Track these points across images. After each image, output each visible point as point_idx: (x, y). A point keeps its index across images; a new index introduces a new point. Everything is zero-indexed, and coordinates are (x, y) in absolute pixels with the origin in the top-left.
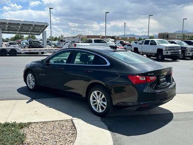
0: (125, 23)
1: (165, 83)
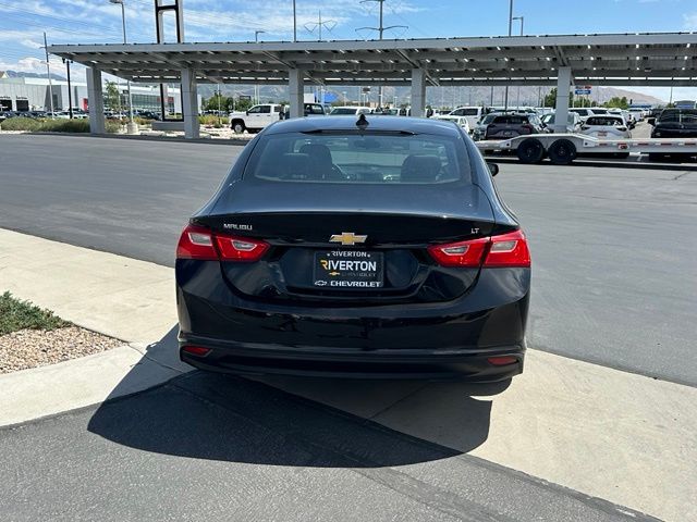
1: (365, 284)
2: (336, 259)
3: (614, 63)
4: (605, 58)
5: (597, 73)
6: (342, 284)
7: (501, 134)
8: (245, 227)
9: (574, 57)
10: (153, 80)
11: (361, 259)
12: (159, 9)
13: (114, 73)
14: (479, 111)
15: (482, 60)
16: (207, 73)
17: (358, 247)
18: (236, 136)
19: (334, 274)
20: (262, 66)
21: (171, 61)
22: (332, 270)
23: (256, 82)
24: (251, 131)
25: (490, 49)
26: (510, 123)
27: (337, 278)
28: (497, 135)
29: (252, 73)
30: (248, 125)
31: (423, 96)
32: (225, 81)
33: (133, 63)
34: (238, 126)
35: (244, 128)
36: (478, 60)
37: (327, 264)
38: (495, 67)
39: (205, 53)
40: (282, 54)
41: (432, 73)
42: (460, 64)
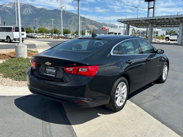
2: (49, 68)
6: (48, 75)
10: (146, 27)
11: (53, 69)
12: (149, 9)
13: (133, 26)
16: (157, 25)
17: (50, 66)
18: (167, 42)
20: (172, 22)
21: (146, 22)
22: (48, 71)
23: (171, 26)
24: (171, 40)
27: (48, 73)
29: (170, 24)
30: (170, 39)
32: (162, 27)
33: (137, 23)
34: (167, 39)
35: (169, 39)
39: (156, 19)
40: (177, 18)
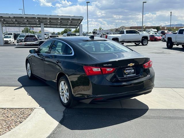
0: (171, 12)
1: (133, 75)
2: (127, 70)
3: (54, 22)
4: (52, 21)
5: (49, 25)
6: (129, 76)
7: (29, 40)
8: (110, 65)
9: (44, 21)
11: (131, 69)
14: (13, 34)
15: (19, 20)
19: (127, 74)
25: (22, 17)
26: (30, 37)
27: (128, 74)
28: (27, 40)
31: (2, 30)
36: (18, 20)
37: (125, 71)
38: (23, 22)
41: (3, 23)
42: (13, 21)
